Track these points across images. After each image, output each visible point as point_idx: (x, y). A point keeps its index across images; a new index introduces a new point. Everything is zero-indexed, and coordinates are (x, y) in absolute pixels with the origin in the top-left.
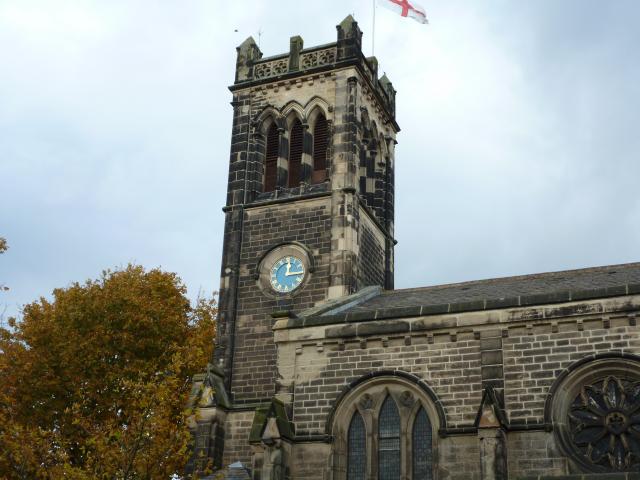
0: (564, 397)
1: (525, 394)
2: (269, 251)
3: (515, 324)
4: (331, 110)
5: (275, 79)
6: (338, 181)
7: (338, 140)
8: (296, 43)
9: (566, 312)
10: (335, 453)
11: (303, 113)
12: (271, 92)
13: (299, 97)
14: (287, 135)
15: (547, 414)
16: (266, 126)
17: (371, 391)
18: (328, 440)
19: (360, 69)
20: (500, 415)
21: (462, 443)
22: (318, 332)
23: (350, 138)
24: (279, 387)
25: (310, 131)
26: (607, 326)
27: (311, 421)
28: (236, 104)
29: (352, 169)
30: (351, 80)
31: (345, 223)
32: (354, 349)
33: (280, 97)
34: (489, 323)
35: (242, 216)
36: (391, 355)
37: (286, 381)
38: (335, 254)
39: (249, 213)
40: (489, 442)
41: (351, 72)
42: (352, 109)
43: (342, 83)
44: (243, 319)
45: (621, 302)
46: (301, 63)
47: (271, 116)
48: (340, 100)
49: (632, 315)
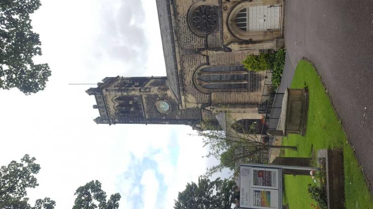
0: (198, 33)
1: (198, 42)
2: (158, 112)
3: (179, 46)
4: (116, 96)
5: (107, 112)
6: (137, 93)
7: (125, 94)
8: (95, 107)
9: (176, 32)
10: (214, 92)
11: (117, 104)
12: (111, 113)
13: (112, 106)
14: (124, 108)
15: (203, 37)
16: (121, 114)
17: (198, 83)
18: (211, 93)
19: (103, 88)
20: (203, 49)
21: (211, 59)
22: (183, 98)
23: (124, 90)
24: (197, 107)
25: (122, 102)
26: (179, 21)
27: (206, 98)
28: (115, 123)
29: (134, 90)
30: (106, 90)
31: (149, 91)
32: (187, 88)
34: (179, 53)
35: (148, 119)
36: (188, 78)
37: (196, 105)
38: (158, 93)
39: (147, 117)
40: (210, 53)
41: (104, 91)
42: (115, 90)
43: (107, 93)
44: (177, 117)
45: (173, 17)
46: (101, 105)
47: (118, 113)
48: (113, 94)
49: (176, 14)
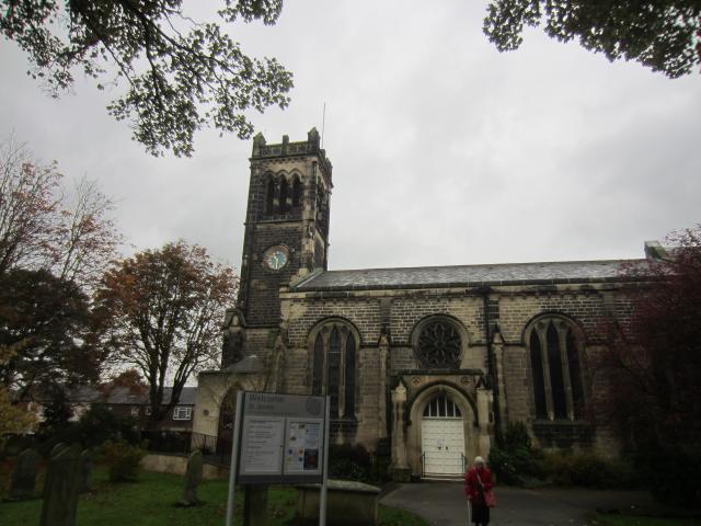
0: (417, 332)
1: (400, 330)
2: (267, 248)
3: (396, 298)
4: (303, 177)
5: (274, 157)
6: (306, 215)
7: (306, 193)
8: (286, 138)
9: (421, 293)
10: (309, 354)
11: (288, 177)
12: (271, 164)
13: (287, 168)
14: (279, 187)
15: (410, 339)
16: (268, 181)
17: (327, 325)
18: (305, 348)
19: (319, 158)
20: (389, 339)
21: (370, 351)
22: (302, 295)
23: (312, 193)
24: (282, 321)
25: (291, 186)
26: (439, 301)
27: (297, 336)
28: (252, 168)
29: (313, 208)
30: (314, 163)
31: (309, 236)
32: (320, 305)
33: (277, 167)
34: (385, 296)
35: (255, 228)
36: (338, 309)
37: (285, 318)
38: (303, 252)
39: (258, 227)
40: (384, 352)
41: (315, 159)
42: (314, 177)
43: (310, 164)
44: (254, 282)
45: (446, 290)
46: (287, 151)
47: (270, 176)
48: (308, 173)
49: (450, 297)
